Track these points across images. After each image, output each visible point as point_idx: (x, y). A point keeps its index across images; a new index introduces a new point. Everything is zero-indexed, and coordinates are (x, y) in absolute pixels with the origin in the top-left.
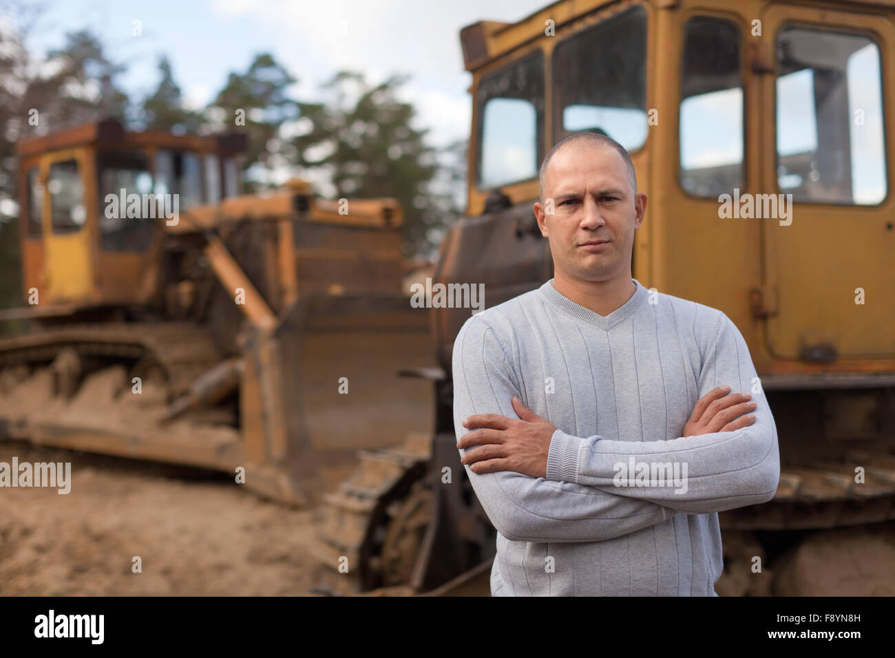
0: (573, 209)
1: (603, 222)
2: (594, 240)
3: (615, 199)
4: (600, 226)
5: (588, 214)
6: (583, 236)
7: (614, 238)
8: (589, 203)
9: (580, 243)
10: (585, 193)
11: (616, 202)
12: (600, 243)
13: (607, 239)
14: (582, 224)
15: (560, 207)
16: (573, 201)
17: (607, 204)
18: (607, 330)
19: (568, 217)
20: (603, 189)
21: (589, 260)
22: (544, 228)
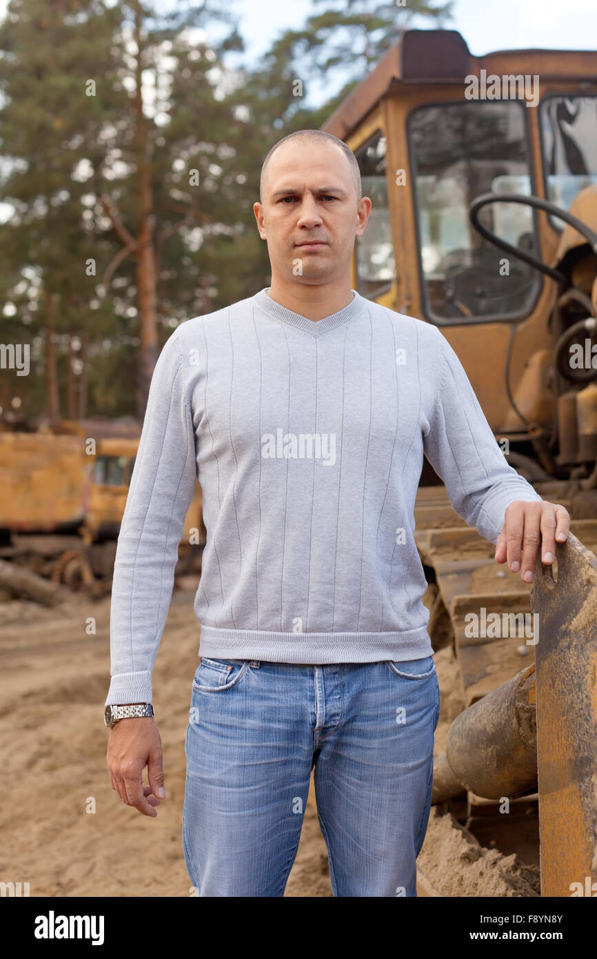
1: (321, 221)
2: (311, 240)
3: (336, 198)
4: (318, 225)
7: (332, 240)
9: (297, 243)
10: (304, 190)
11: (336, 202)
12: (316, 244)
13: (323, 240)
14: (299, 222)
16: (292, 198)
18: (316, 337)
20: (322, 187)
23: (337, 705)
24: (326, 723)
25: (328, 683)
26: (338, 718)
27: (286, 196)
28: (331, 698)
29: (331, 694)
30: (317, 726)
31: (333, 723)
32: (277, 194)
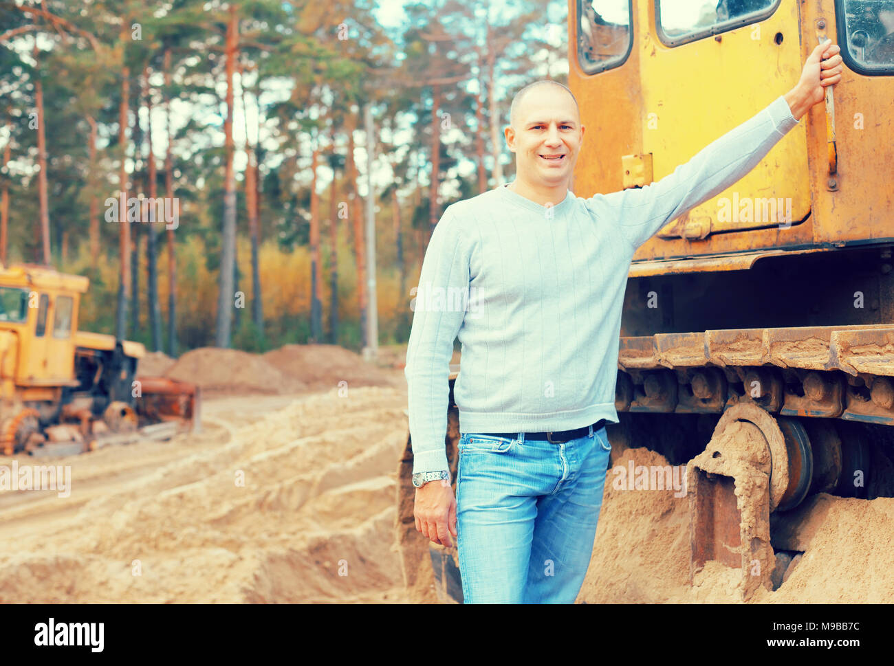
1: (562, 142)
2: (554, 154)
3: (569, 127)
4: (560, 145)
10: (550, 122)
11: (570, 130)
14: (547, 143)
16: (541, 127)
20: (562, 120)
23: (575, 467)
24: (568, 477)
25: (568, 453)
26: (573, 475)
27: (537, 125)
28: (571, 462)
29: (571, 460)
30: (563, 479)
31: (570, 478)
32: (530, 124)
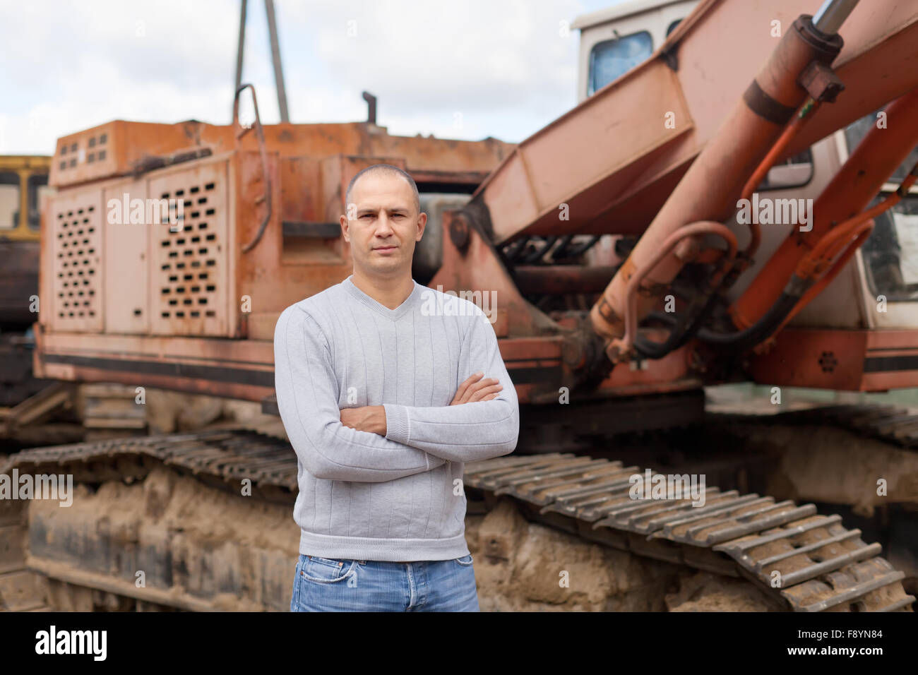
0: (371, 221)
5: (383, 225)
6: (375, 242)
8: (383, 217)
15: (360, 219)
17: (396, 218)
19: (366, 227)
21: (380, 261)
22: (348, 235)
